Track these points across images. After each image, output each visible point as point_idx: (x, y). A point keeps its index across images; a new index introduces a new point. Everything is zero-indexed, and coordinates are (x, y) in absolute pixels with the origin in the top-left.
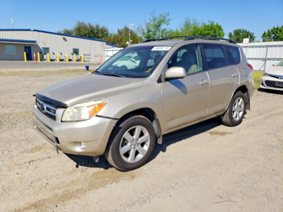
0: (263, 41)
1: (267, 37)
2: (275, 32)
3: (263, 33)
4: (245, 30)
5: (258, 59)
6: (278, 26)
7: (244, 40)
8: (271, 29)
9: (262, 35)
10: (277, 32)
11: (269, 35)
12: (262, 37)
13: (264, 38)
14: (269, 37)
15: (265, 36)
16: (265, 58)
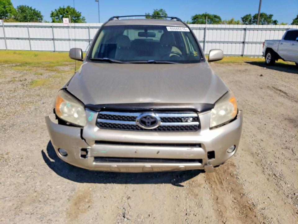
0: (52, 21)
1: (56, 18)
2: (62, 13)
3: (51, 13)
4: (30, 7)
5: (82, 40)
6: (64, 6)
7: (64, 19)
8: (58, 9)
9: (50, 15)
10: (64, 13)
11: (57, 15)
12: (51, 17)
13: (53, 18)
14: (58, 17)
15: (54, 15)
16: (88, 38)
